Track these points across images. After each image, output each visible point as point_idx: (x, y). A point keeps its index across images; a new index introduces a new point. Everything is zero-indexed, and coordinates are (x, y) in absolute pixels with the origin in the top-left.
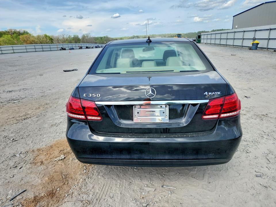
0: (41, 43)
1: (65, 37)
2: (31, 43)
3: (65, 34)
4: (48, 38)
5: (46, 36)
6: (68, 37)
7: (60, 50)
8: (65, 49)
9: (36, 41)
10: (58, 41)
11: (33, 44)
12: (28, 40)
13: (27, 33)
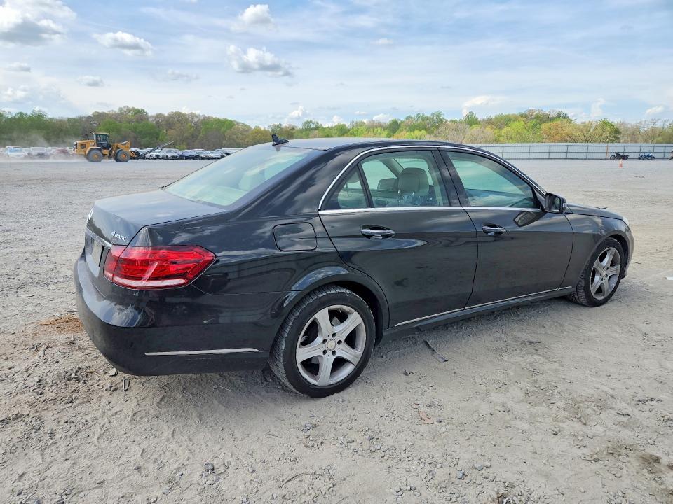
0: (587, 141)
1: (659, 125)
2: (563, 140)
3: (658, 120)
4: (608, 128)
5: (605, 124)
6: (666, 127)
7: (613, 158)
8: (625, 157)
9: (576, 136)
10: (634, 135)
11: (566, 141)
12: (557, 133)
13: (565, 117)
